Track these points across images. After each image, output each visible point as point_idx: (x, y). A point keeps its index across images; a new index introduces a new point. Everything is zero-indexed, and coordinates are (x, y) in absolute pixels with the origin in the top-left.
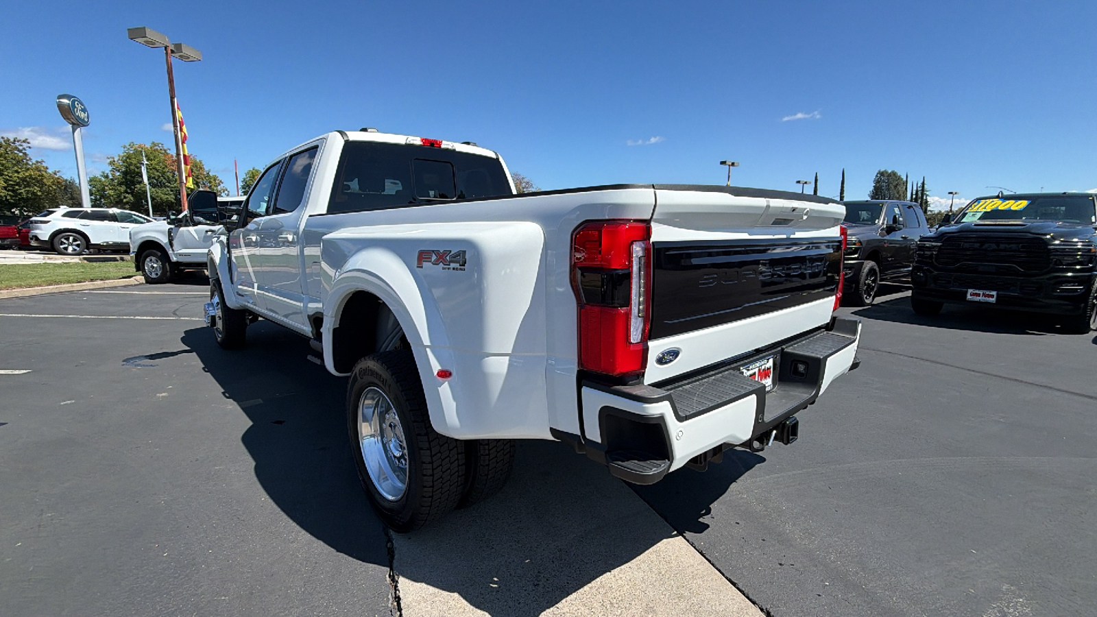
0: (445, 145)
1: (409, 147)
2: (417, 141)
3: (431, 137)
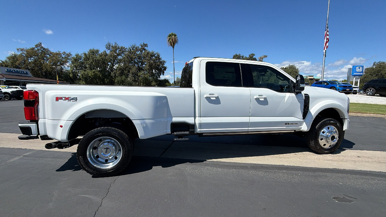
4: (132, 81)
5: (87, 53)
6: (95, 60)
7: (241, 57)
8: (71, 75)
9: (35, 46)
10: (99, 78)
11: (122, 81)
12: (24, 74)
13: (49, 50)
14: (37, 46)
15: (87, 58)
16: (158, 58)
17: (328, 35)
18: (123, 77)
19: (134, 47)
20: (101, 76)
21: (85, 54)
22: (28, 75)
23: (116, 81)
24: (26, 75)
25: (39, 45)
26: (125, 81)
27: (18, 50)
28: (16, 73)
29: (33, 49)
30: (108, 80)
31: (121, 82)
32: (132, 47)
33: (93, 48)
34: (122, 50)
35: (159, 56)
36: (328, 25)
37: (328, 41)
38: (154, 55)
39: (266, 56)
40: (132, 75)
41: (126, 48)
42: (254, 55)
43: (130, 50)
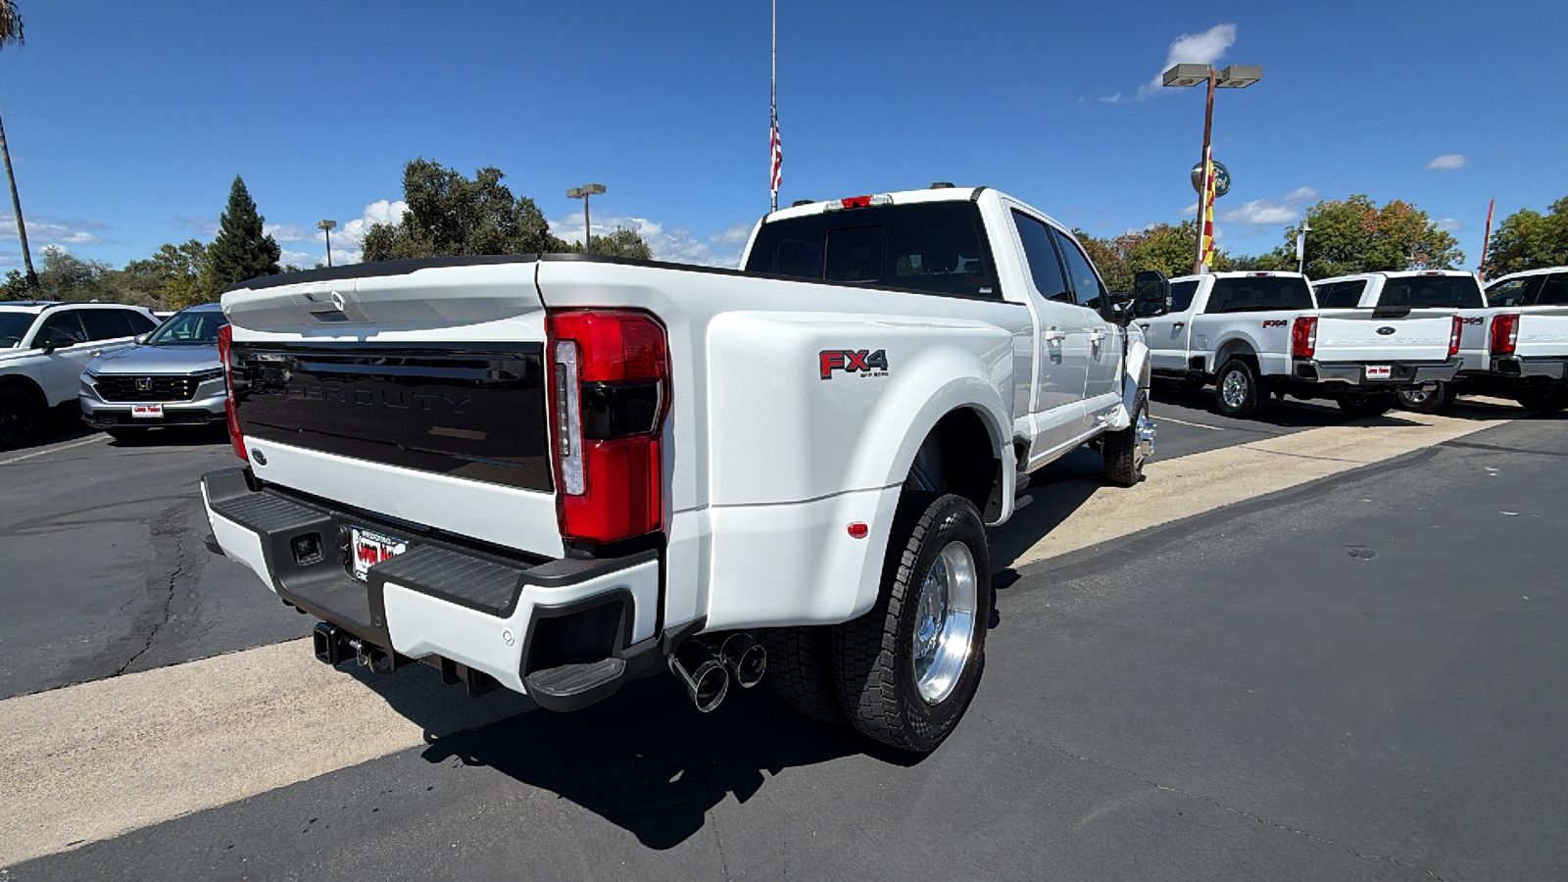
0: (878, 200)
1: (828, 214)
2: (837, 205)
3: (855, 195)
7: (447, 178)
17: (778, 142)
36: (775, 107)
37: (781, 160)
39: (600, 189)
42: (502, 176)
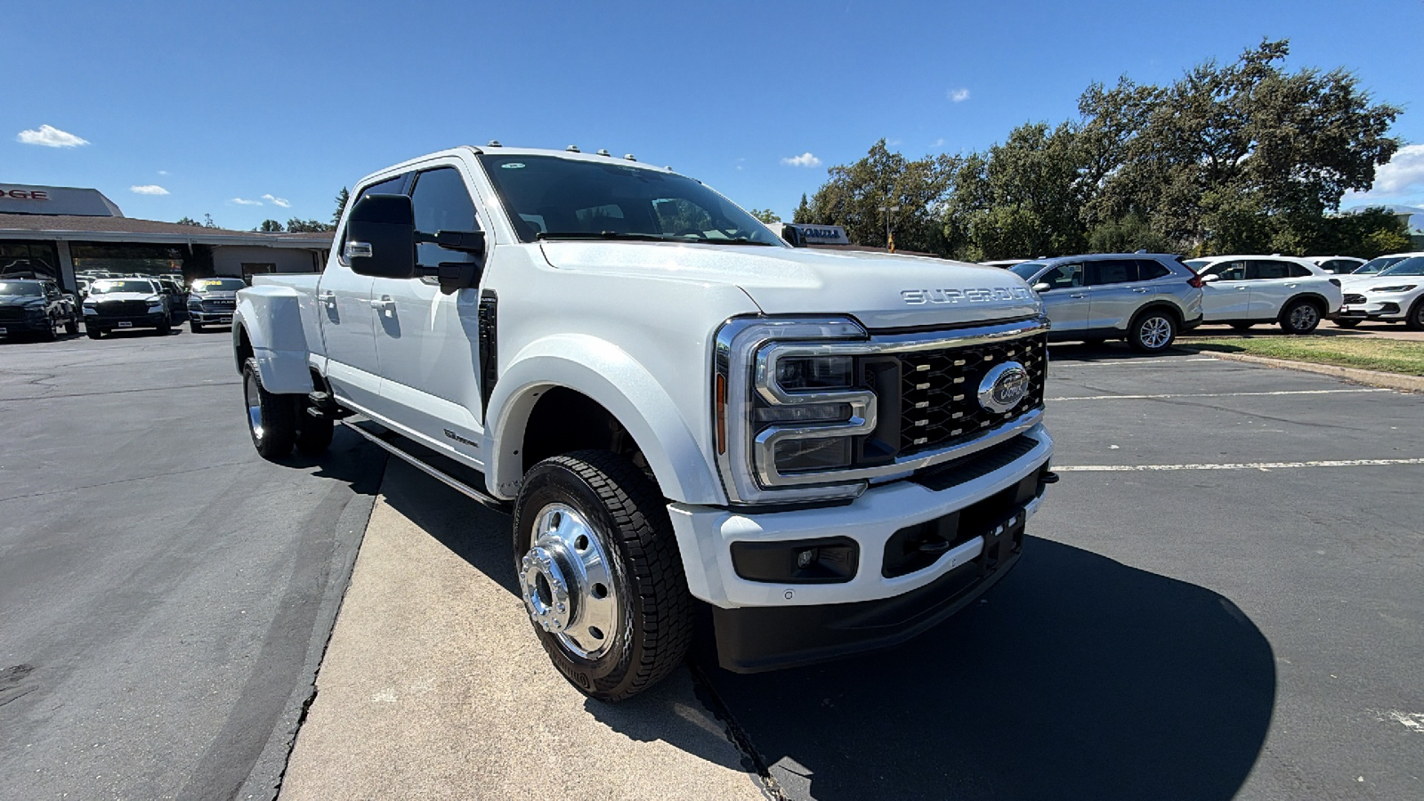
4: (1168, 233)
5: (1002, 145)
6: (1024, 164)
8: (947, 231)
9: (869, 153)
10: (1031, 231)
11: (1121, 236)
12: (831, 237)
13: (902, 157)
14: (873, 152)
15: (999, 165)
16: (1343, 99)
18: (1127, 222)
19: (1204, 76)
20: (1039, 225)
21: (996, 151)
22: (839, 241)
23: (1093, 241)
24: (834, 241)
25: (879, 150)
26: (1132, 238)
27: (830, 172)
28: (813, 236)
29: (864, 163)
30: (1063, 239)
31: (1113, 244)
32: (1191, 81)
33: (1027, 122)
34: (1144, 100)
35: (1346, 89)
38: (1314, 92)
40: (1170, 209)
41: (1161, 88)
43: (1181, 94)
